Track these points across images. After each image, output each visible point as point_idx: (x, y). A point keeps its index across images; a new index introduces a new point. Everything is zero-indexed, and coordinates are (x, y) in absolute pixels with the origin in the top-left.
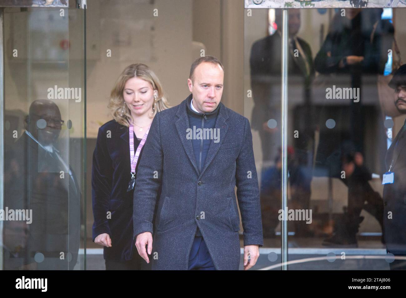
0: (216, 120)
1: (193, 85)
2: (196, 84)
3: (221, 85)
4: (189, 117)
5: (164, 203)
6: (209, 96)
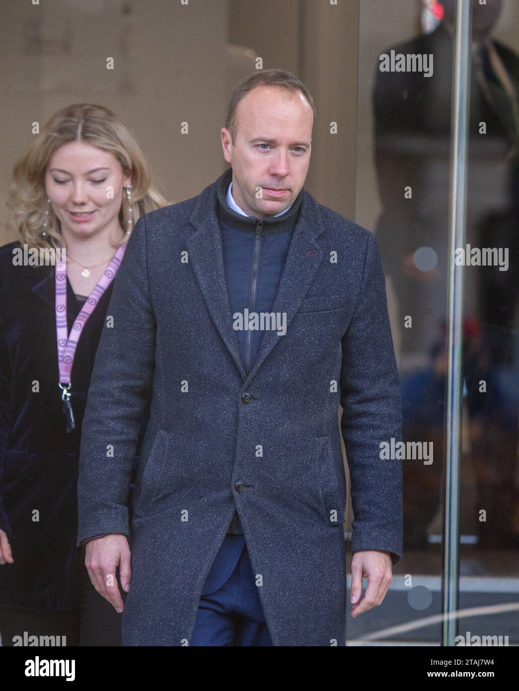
0: (292, 235)
1: (234, 144)
2: (241, 140)
3: (304, 144)
4: (222, 229)
5: (155, 446)
6: (272, 171)
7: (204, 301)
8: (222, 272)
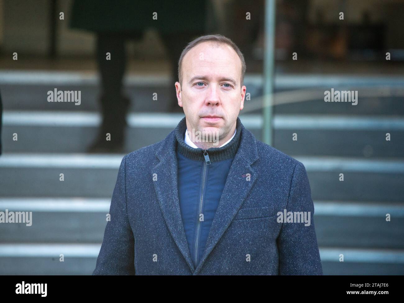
1: (181, 90)
6: (207, 102)
7: (162, 214)
8: (175, 191)
